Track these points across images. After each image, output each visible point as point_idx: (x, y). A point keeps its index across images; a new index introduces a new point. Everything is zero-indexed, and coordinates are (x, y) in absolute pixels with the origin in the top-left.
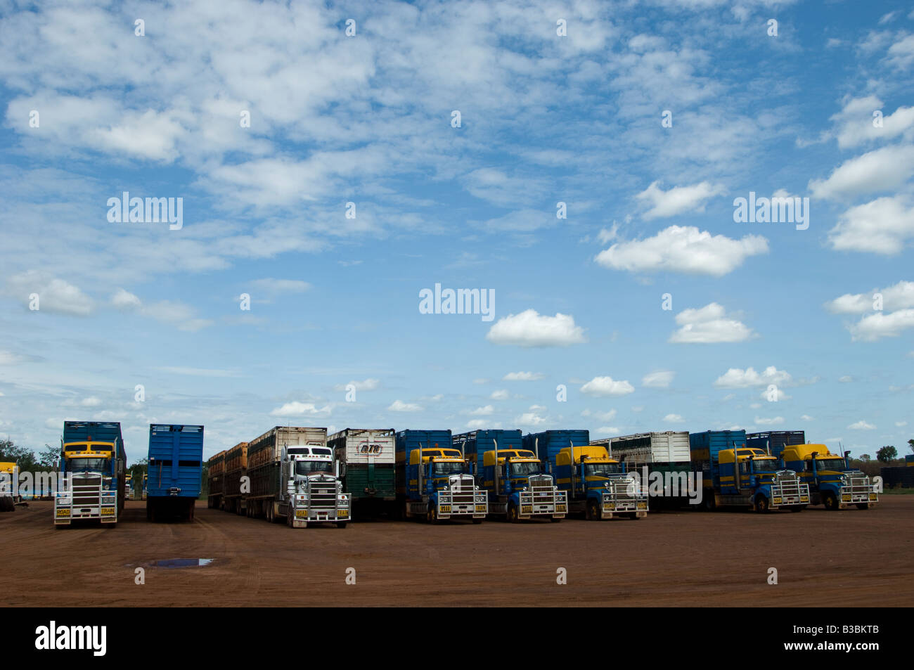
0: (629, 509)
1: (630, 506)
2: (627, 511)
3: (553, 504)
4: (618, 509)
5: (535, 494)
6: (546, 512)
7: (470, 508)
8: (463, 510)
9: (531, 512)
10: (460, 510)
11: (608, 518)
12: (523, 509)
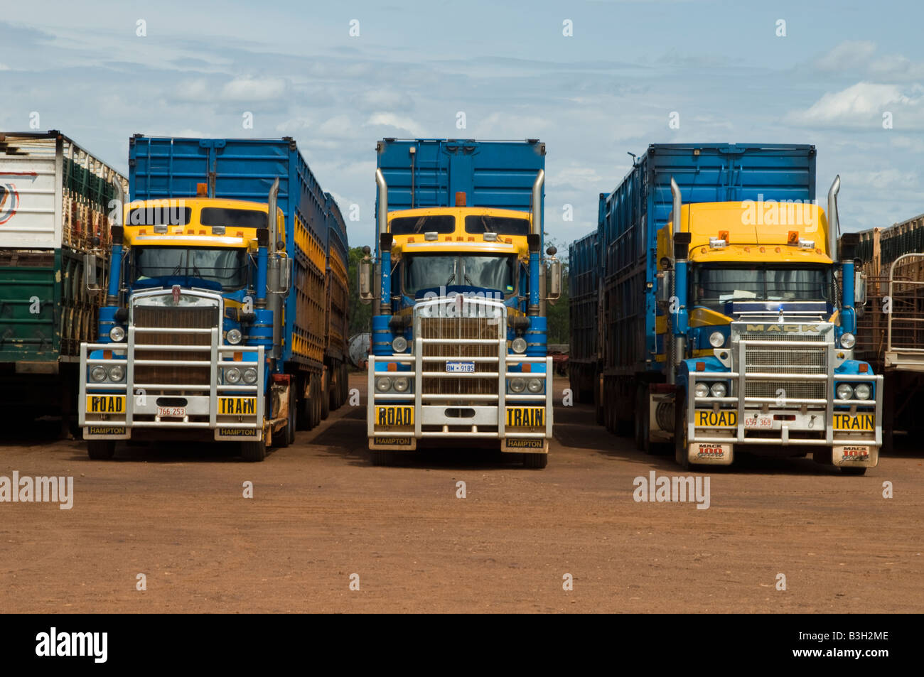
0: (793, 434)
1: (802, 423)
2: (785, 439)
3: (495, 403)
4: (750, 433)
5: (428, 366)
6: (468, 428)
7: (198, 405)
8: (172, 411)
9: (412, 428)
10: (159, 411)
11: (714, 459)
12: (382, 415)
